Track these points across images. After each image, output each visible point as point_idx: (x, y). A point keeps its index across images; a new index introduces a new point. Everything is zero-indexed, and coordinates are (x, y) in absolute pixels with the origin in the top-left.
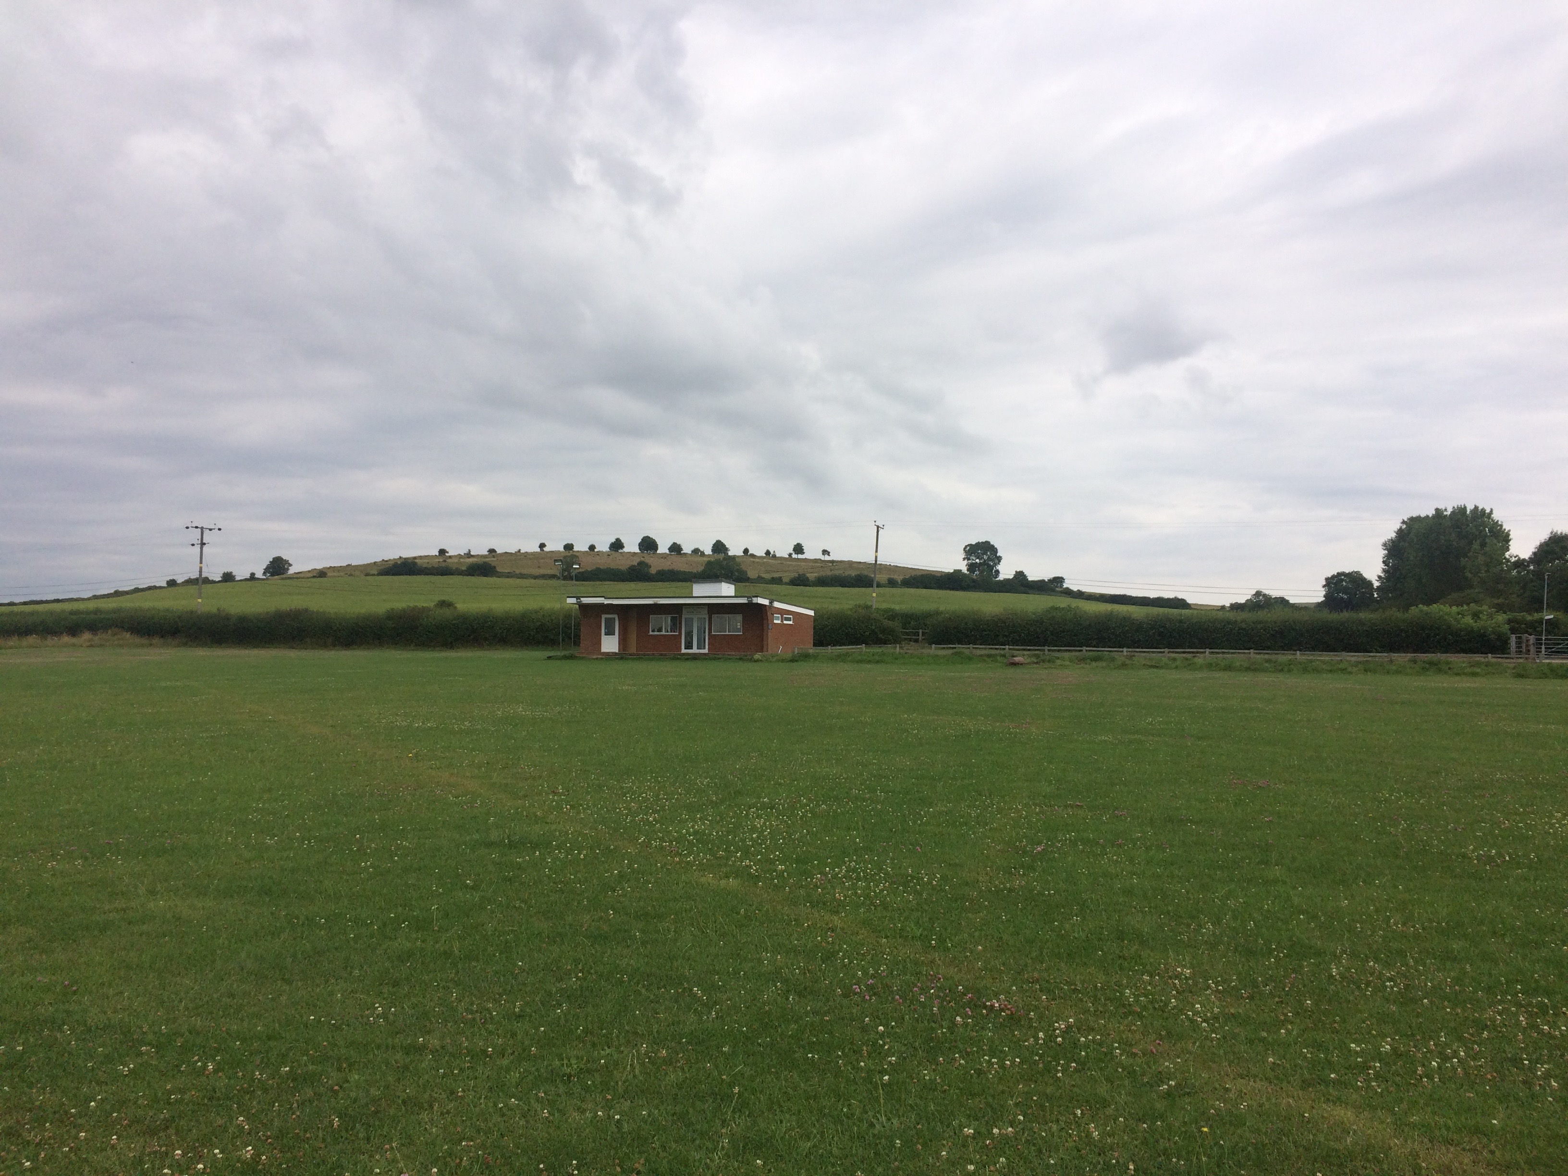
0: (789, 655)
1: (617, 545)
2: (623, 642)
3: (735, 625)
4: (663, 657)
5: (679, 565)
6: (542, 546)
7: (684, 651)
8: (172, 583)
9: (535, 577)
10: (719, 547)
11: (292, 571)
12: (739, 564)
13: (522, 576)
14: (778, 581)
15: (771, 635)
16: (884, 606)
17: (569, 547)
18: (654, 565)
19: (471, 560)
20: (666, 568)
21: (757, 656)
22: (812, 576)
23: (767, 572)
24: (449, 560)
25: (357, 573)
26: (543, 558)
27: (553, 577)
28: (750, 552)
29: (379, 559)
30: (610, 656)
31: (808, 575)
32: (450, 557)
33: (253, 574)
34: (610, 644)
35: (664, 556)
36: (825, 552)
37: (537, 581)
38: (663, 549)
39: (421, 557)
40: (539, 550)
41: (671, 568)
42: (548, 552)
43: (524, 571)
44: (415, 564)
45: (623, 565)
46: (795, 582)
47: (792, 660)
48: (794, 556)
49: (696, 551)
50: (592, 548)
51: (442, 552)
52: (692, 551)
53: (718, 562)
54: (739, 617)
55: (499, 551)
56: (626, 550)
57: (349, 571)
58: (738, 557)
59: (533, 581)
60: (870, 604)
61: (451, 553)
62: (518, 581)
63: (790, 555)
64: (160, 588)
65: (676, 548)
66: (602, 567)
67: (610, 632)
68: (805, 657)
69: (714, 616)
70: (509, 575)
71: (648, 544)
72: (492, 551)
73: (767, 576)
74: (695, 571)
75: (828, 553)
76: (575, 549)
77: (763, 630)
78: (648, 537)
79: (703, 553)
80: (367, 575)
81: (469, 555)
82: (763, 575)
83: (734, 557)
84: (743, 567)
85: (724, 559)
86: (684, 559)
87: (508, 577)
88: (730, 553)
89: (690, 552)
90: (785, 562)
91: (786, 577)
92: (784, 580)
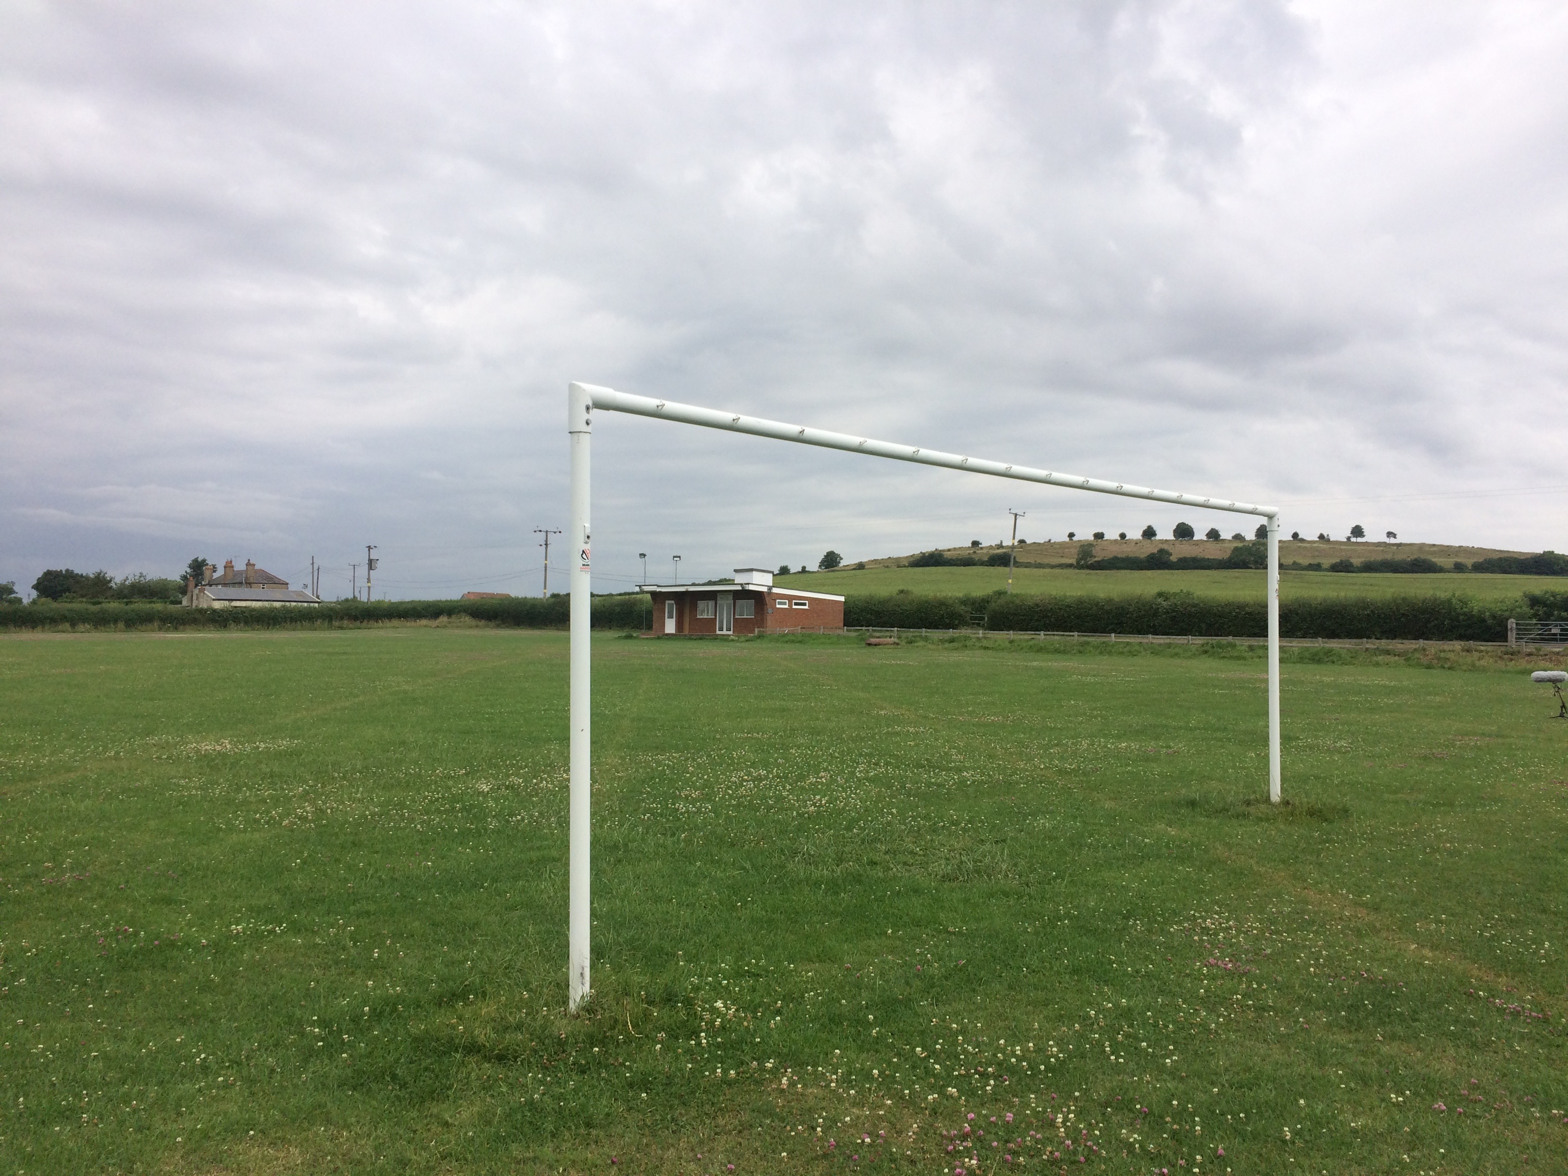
1: (1149, 533)
2: (679, 626)
6: (1071, 535)
7: (717, 633)
9: (1053, 567)
10: (1263, 531)
11: (843, 563)
13: (1040, 566)
14: (1317, 567)
17: (1099, 536)
18: (1182, 552)
19: (998, 551)
20: (1193, 556)
22: (1356, 561)
23: (1309, 556)
25: (893, 565)
26: (1068, 548)
27: (1070, 566)
28: (1301, 536)
30: (670, 637)
31: (1352, 560)
32: (982, 548)
34: (670, 627)
35: (1194, 543)
36: (1390, 534)
37: (1053, 570)
38: (1200, 535)
39: (953, 549)
40: (1067, 539)
41: (1197, 555)
42: (1075, 542)
43: (1045, 561)
45: (1150, 552)
48: (1353, 540)
49: (1238, 537)
50: (1123, 536)
51: (975, 544)
52: (1233, 537)
55: (1028, 542)
56: (1158, 537)
57: (888, 563)
58: (1279, 542)
59: (1049, 570)
61: (985, 544)
62: (1035, 570)
63: (1349, 538)
65: (1213, 535)
66: (1119, 556)
67: (671, 617)
69: (739, 602)
70: (1027, 565)
71: (1184, 532)
72: (1022, 542)
73: (1305, 562)
74: (1221, 558)
75: (1395, 536)
76: (1105, 537)
78: (1183, 524)
79: (1243, 540)
80: (899, 566)
81: (999, 546)
86: (1219, 545)
87: (1026, 567)
89: (1230, 538)
90: (1337, 546)
91: (1326, 562)
92: (1324, 566)
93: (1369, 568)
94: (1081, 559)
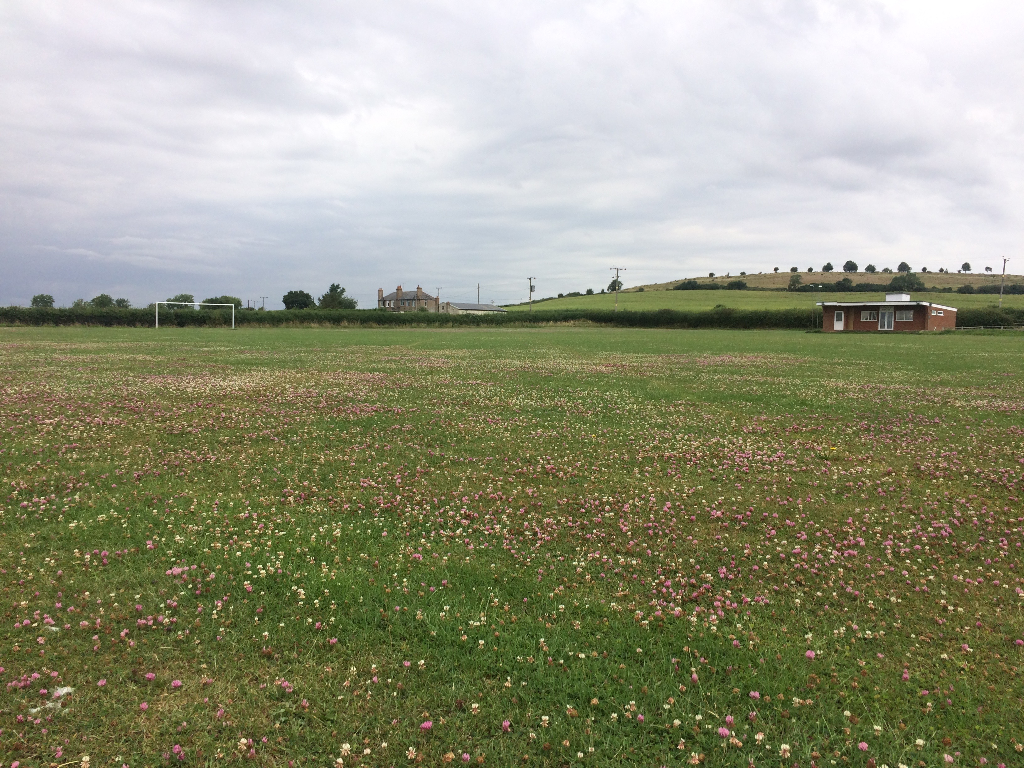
0: (939, 331)
1: (828, 268)
2: (846, 324)
3: (910, 316)
4: (868, 332)
5: (872, 280)
6: (776, 269)
7: (879, 329)
8: (561, 296)
9: (772, 290)
10: (904, 267)
11: (623, 288)
12: (918, 279)
13: (763, 289)
14: (949, 290)
15: (929, 322)
16: (1006, 306)
17: (794, 270)
18: (855, 280)
19: (730, 280)
20: (863, 283)
21: (921, 332)
22: (975, 287)
23: (940, 283)
24: (716, 280)
25: (661, 289)
26: (777, 277)
27: (784, 289)
28: (928, 270)
29: (673, 280)
30: (839, 332)
31: (972, 285)
32: (717, 278)
33: (603, 290)
34: (839, 326)
35: (862, 274)
36: (988, 269)
37: (773, 292)
38: (861, 269)
39: (698, 278)
40: (774, 272)
41: (867, 282)
42: (780, 274)
43: (765, 286)
44: (696, 282)
45: (833, 281)
46: (962, 291)
47: (940, 334)
48: (963, 272)
49: (886, 270)
50: (810, 270)
51: (711, 275)
53: (902, 278)
54: (912, 312)
55: (747, 274)
56: (834, 271)
57: (656, 287)
58: (918, 273)
59: (770, 292)
60: (997, 305)
61: (717, 275)
62: (761, 292)
63: (959, 271)
64: (555, 298)
65: (871, 269)
66: (817, 283)
67: (839, 320)
68: (948, 332)
69: (897, 312)
70: (755, 289)
71: (850, 267)
72: (743, 274)
73: (940, 287)
74: (885, 284)
75: (991, 270)
76: (799, 271)
77: (925, 319)
78: (850, 262)
79: (891, 272)
80: (667, 290)
81: (728, 276)
82: (937, 286)
83: (914, 274)
84: (922, 281)
85: (907, 275)
86: (876, 276)
88: (912, 271)
89: (882, 271)
90: (955, 277)
91: (955, 287)
92: (953, 290)
93: (983, 290)
94: (792, 285)
